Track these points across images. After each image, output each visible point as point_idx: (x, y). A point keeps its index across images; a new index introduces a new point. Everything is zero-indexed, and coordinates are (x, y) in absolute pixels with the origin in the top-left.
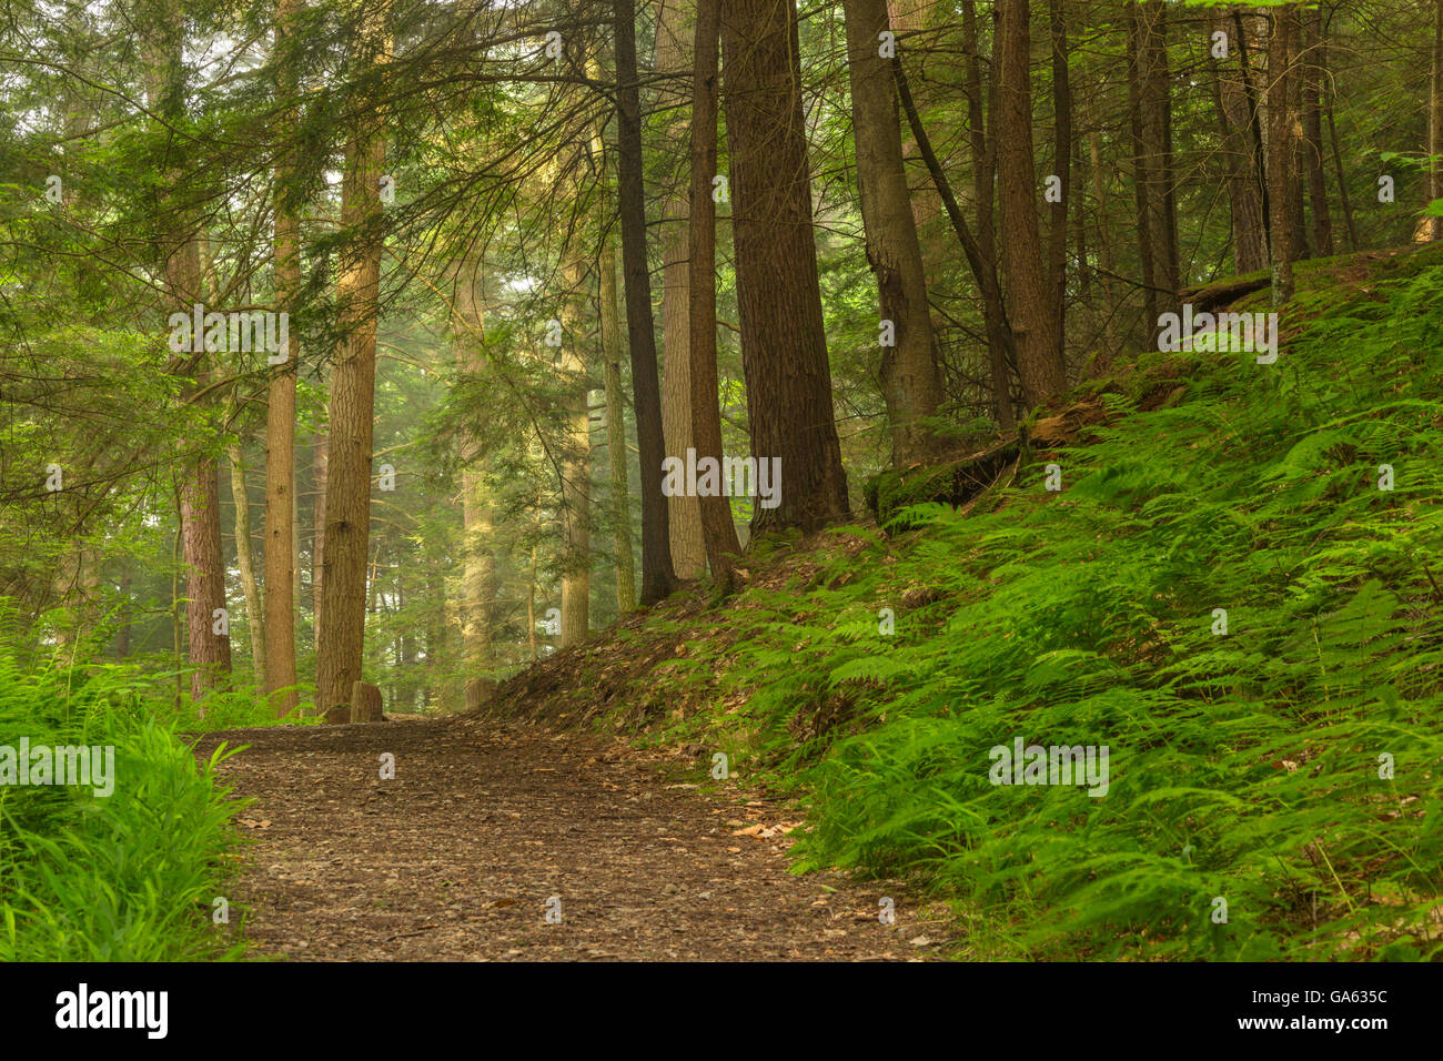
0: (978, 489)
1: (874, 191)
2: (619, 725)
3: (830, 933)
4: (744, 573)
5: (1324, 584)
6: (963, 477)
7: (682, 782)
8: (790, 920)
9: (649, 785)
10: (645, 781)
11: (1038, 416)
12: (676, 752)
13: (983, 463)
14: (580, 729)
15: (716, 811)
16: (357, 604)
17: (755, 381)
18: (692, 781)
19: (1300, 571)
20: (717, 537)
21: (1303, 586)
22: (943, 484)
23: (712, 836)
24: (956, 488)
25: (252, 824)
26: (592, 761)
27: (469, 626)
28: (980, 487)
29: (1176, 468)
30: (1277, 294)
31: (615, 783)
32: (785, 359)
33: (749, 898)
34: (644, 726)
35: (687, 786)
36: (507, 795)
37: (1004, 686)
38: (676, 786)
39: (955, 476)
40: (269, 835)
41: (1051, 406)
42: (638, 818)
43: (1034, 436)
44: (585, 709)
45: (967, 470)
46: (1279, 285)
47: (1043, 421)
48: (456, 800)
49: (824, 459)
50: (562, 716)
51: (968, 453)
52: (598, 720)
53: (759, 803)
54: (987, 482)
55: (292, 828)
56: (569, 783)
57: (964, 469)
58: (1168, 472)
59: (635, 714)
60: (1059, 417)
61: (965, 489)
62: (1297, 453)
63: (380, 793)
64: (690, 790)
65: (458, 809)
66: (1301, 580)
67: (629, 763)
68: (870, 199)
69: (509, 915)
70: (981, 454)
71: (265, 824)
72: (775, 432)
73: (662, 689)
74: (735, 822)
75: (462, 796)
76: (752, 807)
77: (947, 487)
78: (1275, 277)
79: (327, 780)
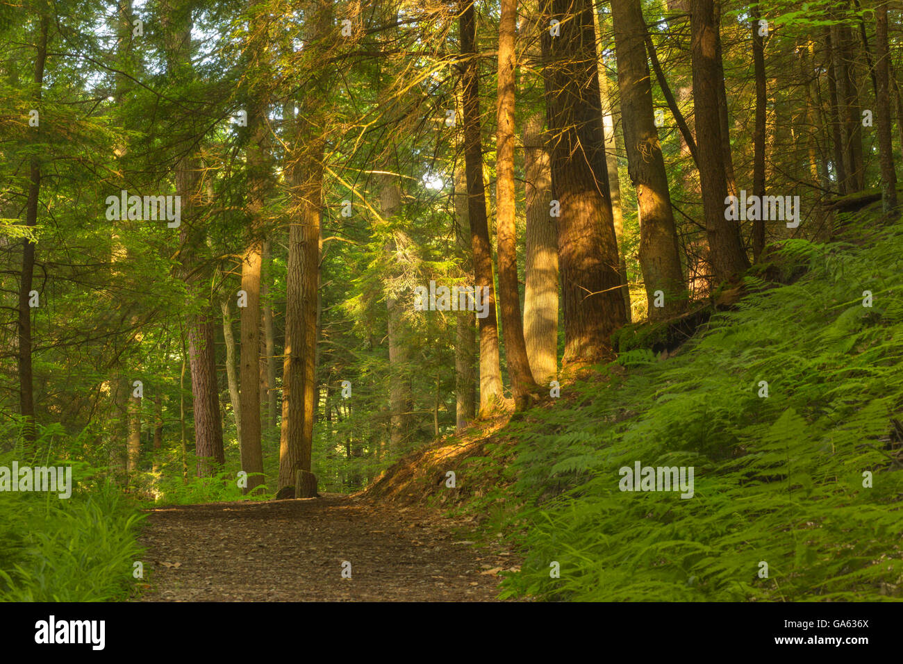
0: (684, 339)
2: (443, 501)
4: (536, 397)
5: (845, 406)
6: (674, 330)
7: (464, 540)
9: (443, 542)
10: (441, 540)
11: (723, 289)
12: (469, 519)
13: (687, 321)
14: (420, 504)
15: (478, 559)
18: (471, 539)
19: (832, 397)
20: (515, 372)
21: (833, 408)
22: (661, 335)
23: (467, 575)
24: (669, 336)
25: (169, 565)
26: (413, 525)
28: (685, 337)
30: (885, 204)
31: (421, 541)
34: (458, 502)
35: (466, 542)
36: (345, 548)
38: (459, 542)
39: (669, 330)
40: (177, 572)
41: (731, 281)
42: (425, 563)
43: (719, 303)
44: (424, 491)
45: (676, 325)
46: (887, 198)
47: (726, 292)
48: (309, 552)
50: (410, 495)
51: (680, 314)
52: (430, 498)
53: (508, 554)
54: (691, 334)
55: (194, 568)
56: (391, 541)
57: (675, 325)
58: (768, 331)
59: (453, 494)
60: (736, 289)
61: (675, 339)
62: (841, 319)
63: (261, 546)
64: (468, 545)
65: (308, 557)
66: (832, 404)
67: (436, 527)
70: (687, 314)
71: (177, 565)
73: (471, 477)
74: (487, 566)
75: (314, 549)
76: (502, 556)
77: (663, 338)
78: (884, 192)
79: (229, 539)
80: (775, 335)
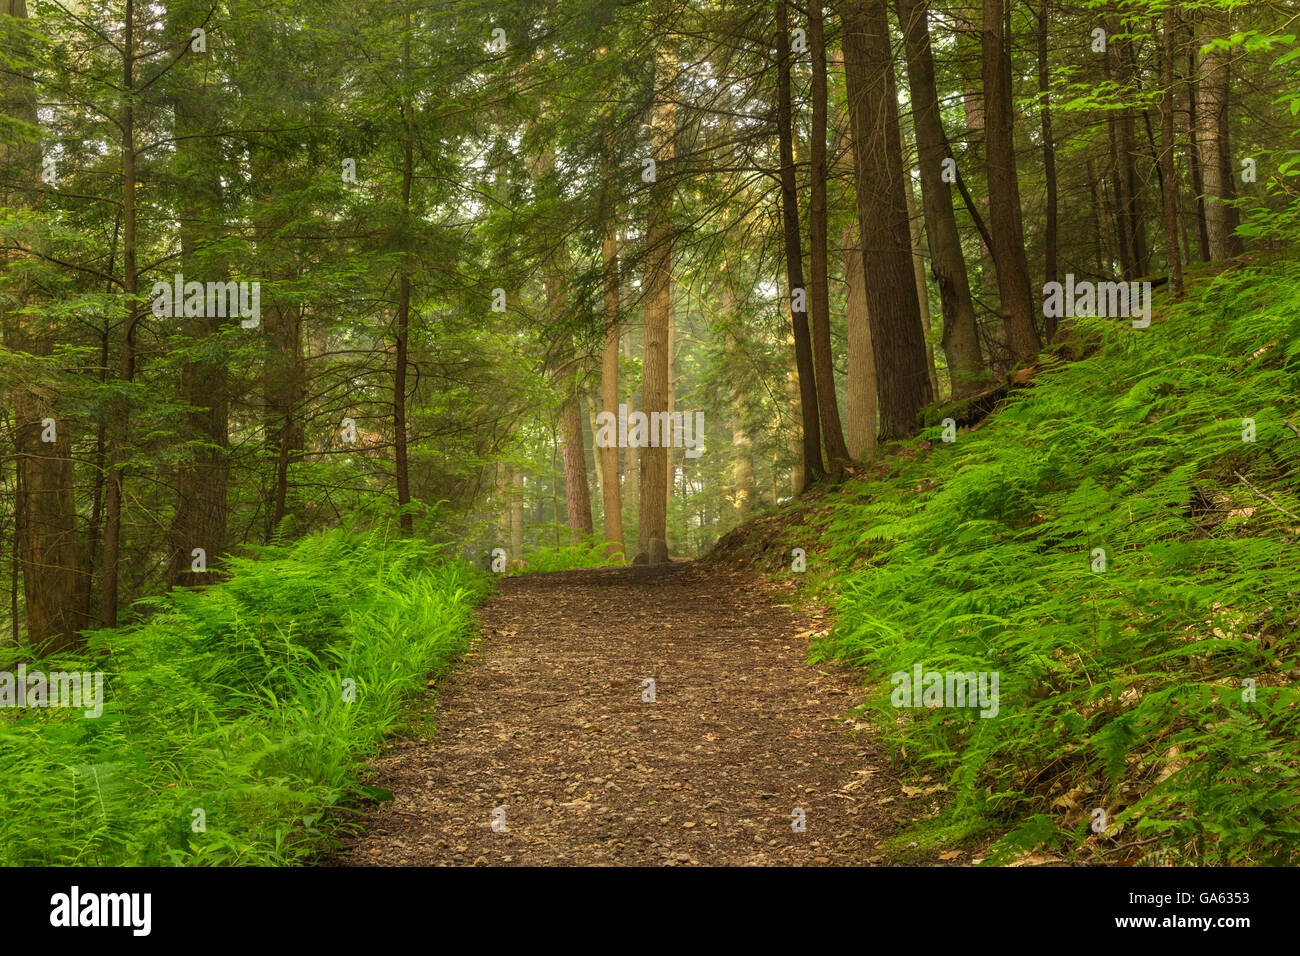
0: (984, 415)
1: (936, 229)
2: (767, 566)
3: (809, 702)
4: (851, 470)
5: (1142, 474)
6: (974, 408)
7: (783, 603)
8: (790, 694)
9: (763, 606)
10: (762, 603)
11: (1019, 368)
12: (789, 584)
13: (986, 399)
15: (794, 622)
16: (662, 491)
17: (878, 350)
18: (789, 603)
19: (1128, 465)
20: (833, 449)
21: (1129, 476)
22: (962, 413)
23: (781, 638)
24: (970, 414)
25: (505, 633)
26: (738, 590)
27: (738, 502)
28: (985, 413)
29: (1068, 401)
30: (1171, 286)
31: (743, 604)
32: (896, 335)
33: (772, 680)
34: (781, 567)
35: (784, 606)
36: (672, 613)
37: (945, 544)
38: (778, 606)
39: (970, 407)
40: (512, 640)
41: (1027, 361)
42: (744, 627)
43: (1016, 381)
44: (752, 556)
45: (977, 403)
46: (1173, 281)
47: (1021, 371)
48: (639, 617)
49: (922, 396)
50: (740, 561)
51: (979, 392)
52: (757, 564)
53: (821, 617)
54: (990, 411)
55: (529, 636)
57: (975, 403)
58: (1062, 404)
59: (776, 560)
60: (1031, 367)
61: (976, 415)
62: (1134, 391)
64: (786, 608)
66: (1128, 472)
67: (758, 591)
68: (933, 235)
69: (616, 693)
70: (986, 393)
71: (513, 634)
72: (891, 380)
73: (792, 544)
74: (801, 629)
75: (644, 614)
76: (816, 619)
77: (964, 414)
78: (1170, 275)
79: (568, 606)
80: (1070, 407)
